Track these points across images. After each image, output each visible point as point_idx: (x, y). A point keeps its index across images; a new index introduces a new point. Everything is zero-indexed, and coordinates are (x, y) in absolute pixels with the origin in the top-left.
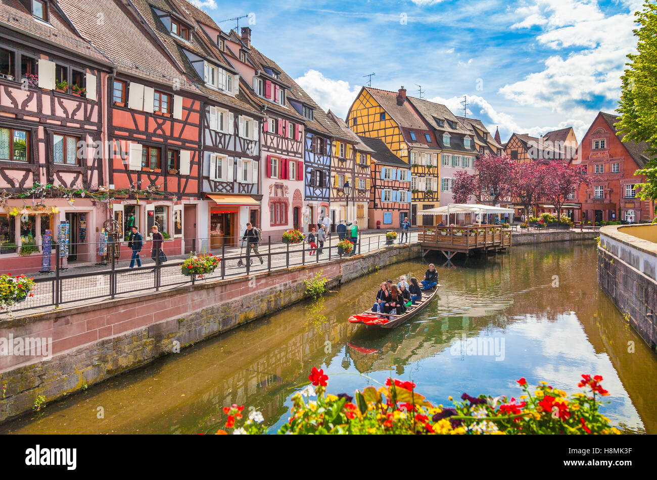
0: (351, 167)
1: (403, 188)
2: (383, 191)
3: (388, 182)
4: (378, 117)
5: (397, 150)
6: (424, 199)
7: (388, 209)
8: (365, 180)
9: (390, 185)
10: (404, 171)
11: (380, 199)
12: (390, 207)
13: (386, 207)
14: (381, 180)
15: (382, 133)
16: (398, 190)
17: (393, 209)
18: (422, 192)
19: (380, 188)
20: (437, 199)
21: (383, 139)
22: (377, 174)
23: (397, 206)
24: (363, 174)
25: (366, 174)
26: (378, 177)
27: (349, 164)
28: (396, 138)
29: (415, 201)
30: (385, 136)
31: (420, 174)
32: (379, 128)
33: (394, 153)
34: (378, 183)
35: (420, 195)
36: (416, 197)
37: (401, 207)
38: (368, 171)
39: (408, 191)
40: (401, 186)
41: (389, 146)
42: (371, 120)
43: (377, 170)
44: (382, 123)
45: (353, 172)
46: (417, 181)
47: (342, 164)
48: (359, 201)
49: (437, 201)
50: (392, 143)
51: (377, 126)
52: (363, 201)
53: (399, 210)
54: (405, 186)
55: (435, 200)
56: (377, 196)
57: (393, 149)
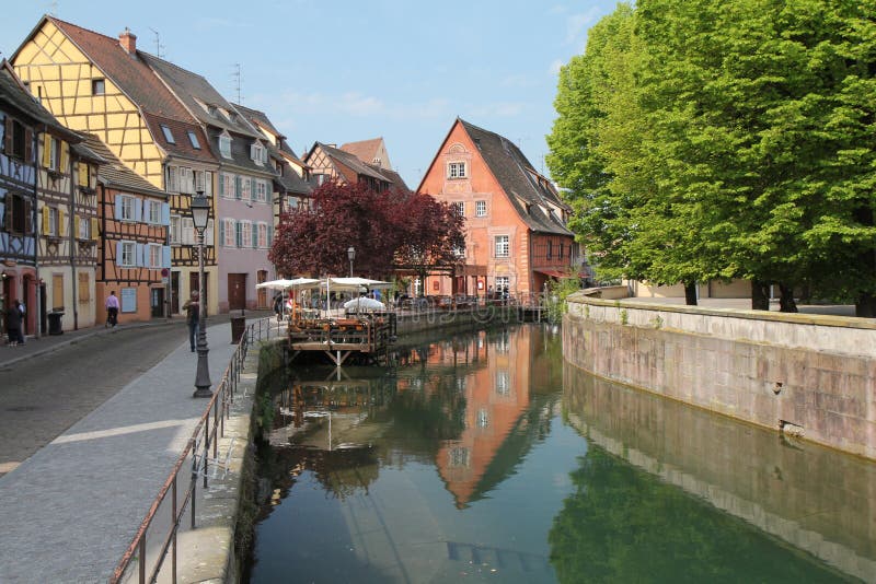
0: (68, 192)
1: (156, 238)
2: (120, 244)
3: (128, 225)
4: (86, 87)
5: (135, 161)
6: (191, 260)
7: (129, 281)
8: (89, 220)
9: (132, 232)
10: (156, 204)
11: (114, 260)
12: (132, 277)
13: (125, 277)
14: (114, 220)
15: (96, 123)
16: (146, 242)
17: (139, 282)
18: (188, 246)
19: (114, 238)
20: (214, 260)
21: (102, 135)
22: (108, 207)
23: (145, 276)
24: (85, 207)
25: (91, 209)
26: (108, 215)
27: (64, 186)
28: (132, 136)
29: (176, 265)
30: (106, 130)
31: (185, 210)
32: (89, 111)
33: (130, 166)
34: (110, 226)
35: (186, 254)
36: (178, 257)
37: (152, 278)
38: (94, 201)
39: (165, 244)
40: (152, 234)
41: (115, 151)
42: (69, 89)
43: (107, 200)
44: (99, 100)
45: (71, 204)
46: (179, 226)
47: (54, 185)
48: (80, 265)
49: (214, 264)
50: (122, 145)
51: (84, 105)
52: (87, 265)
53: (150, 283)
54: (158, 235)
55: (210, 263)
56: (108, 255)
57: (124, 156)
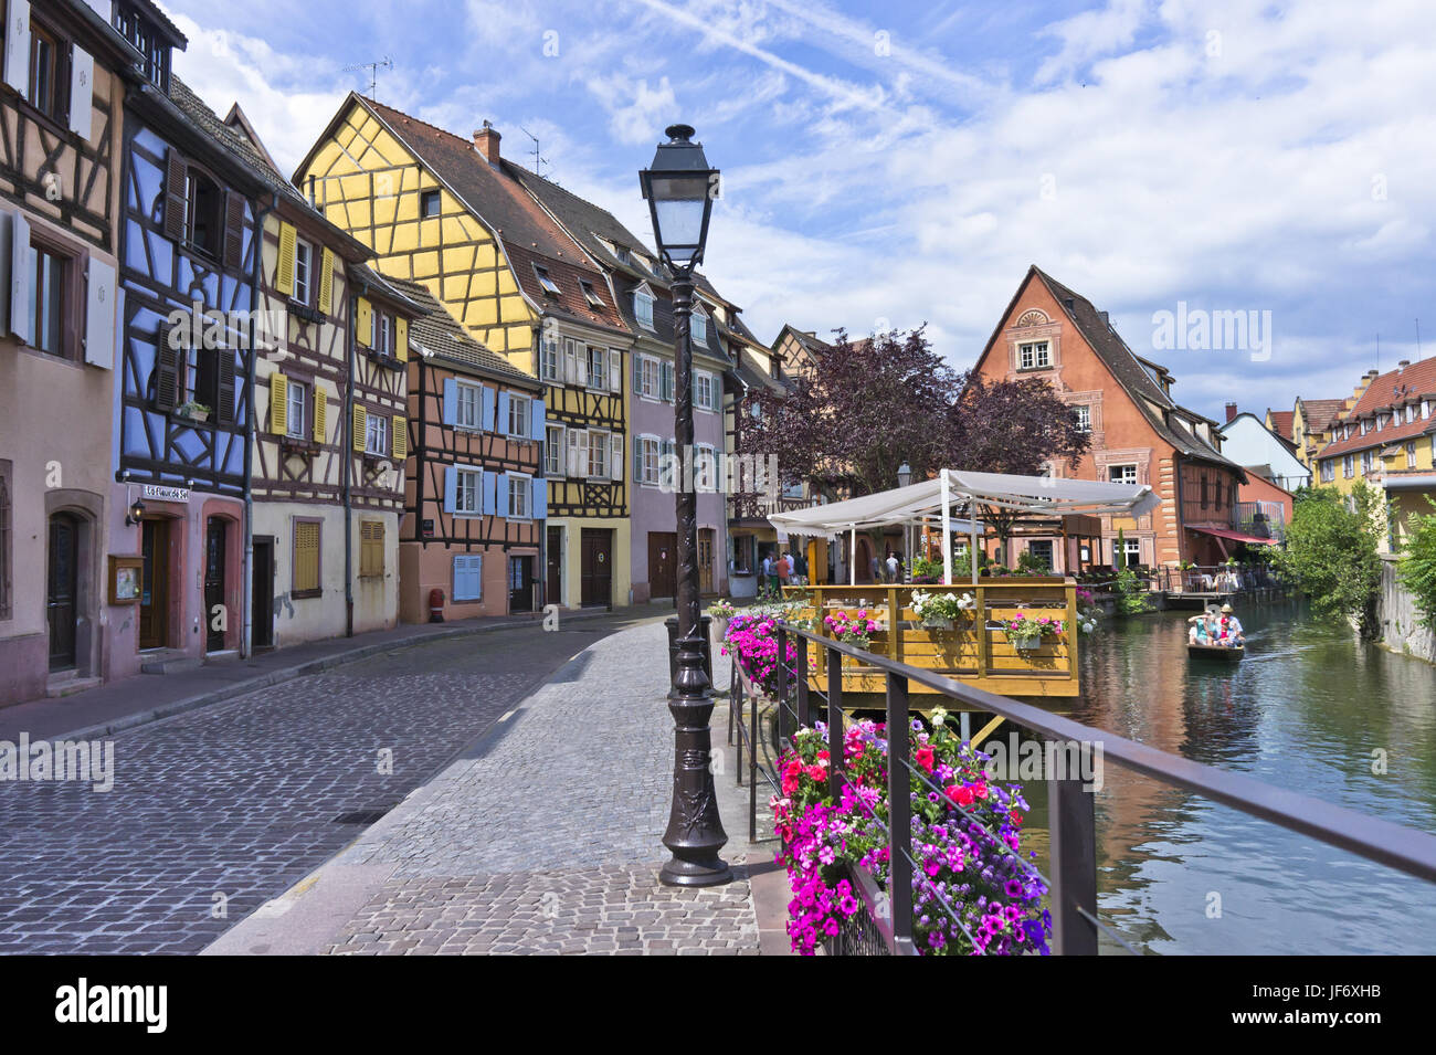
0: (338, 354)
1: (520, 464)
2: (453, 472)
3: (468, 436)
4: (411, 205)
5: (487, 327)
6: (584, 506)
7: (468, 541)
8: (389, 419)
9: (475, 449)
10: (521, 403)
11: (440, 501)
12: (474, 535)
13: (461, 534)
14: (444, 427)
15: (426, 264)
16: (501, 470)
17: (487, 543)
18: (578, 481)
19: (441, 460)
20: (623, 507)
21: (433, 286)
22: (430, 402)
23: (498, 534)
24: (380, 394)
25: (394, 398)
26: (431, 415)
27: (330, 340)
28: (484, 284)
29: (557, 515)
30: (441, 276)
31: (573, 416)
32: (414, 246)
33: (478, 336)
34: (433, 437)
35: (574, 495)
36: (559, 500)
37: (513, 537)
38: (400, 384)
39: (536, 475)
40: (513, 455)
41: (455, 311)
42: (384, 213)
43: (429, 387)
44: (430, 226)
45: (344, 379)
46: (562, 444)
47: (303, 334)
48: (366, 506)
49: (623, 515)
50: (467, 300)
51: (406, 237)
52: (381, 508)
53: (507, 545)
54: (525, 458)
55: (617, 511)
56: (428, 492)
57: (470, 321)
